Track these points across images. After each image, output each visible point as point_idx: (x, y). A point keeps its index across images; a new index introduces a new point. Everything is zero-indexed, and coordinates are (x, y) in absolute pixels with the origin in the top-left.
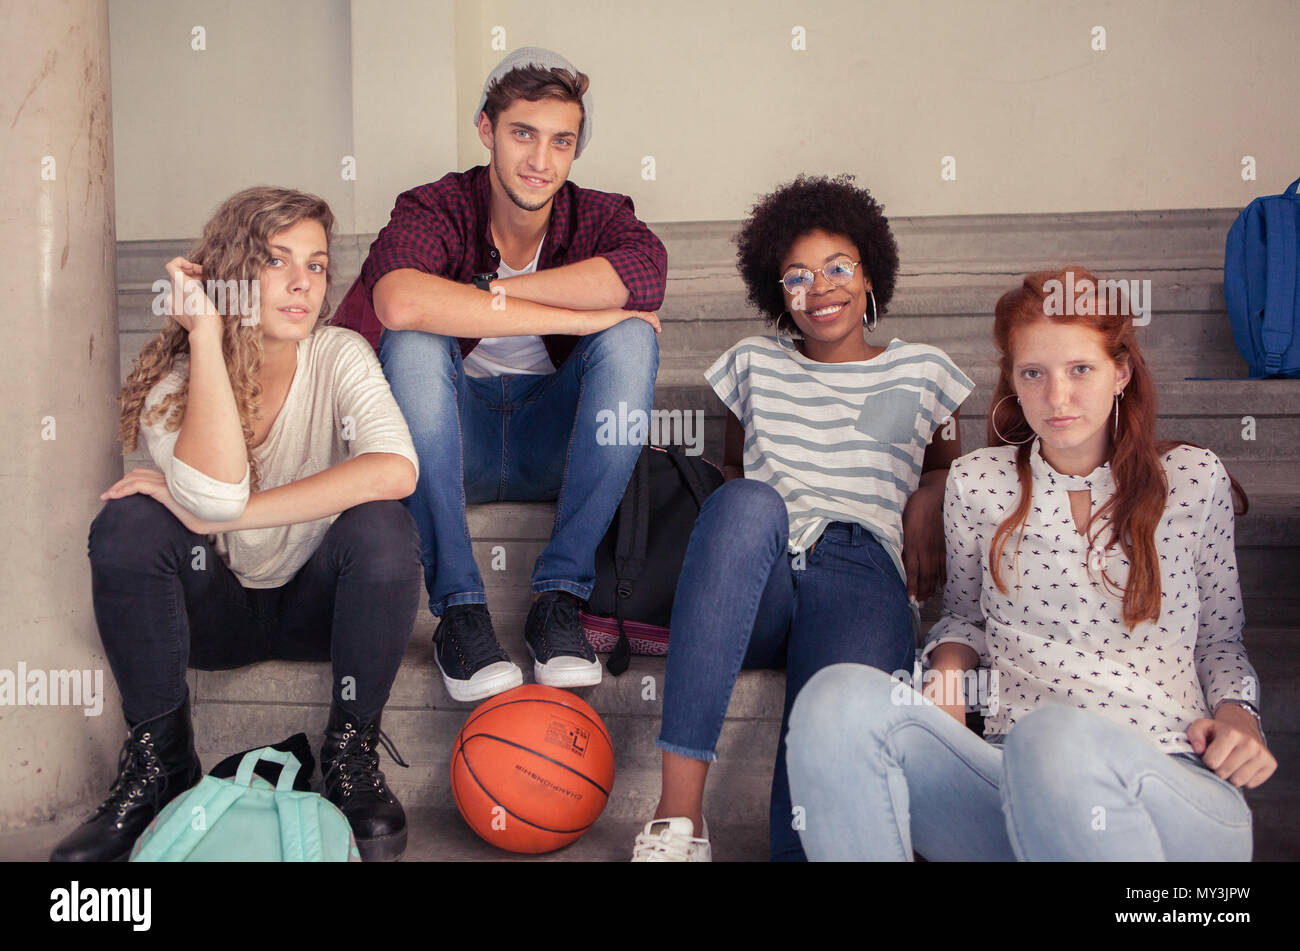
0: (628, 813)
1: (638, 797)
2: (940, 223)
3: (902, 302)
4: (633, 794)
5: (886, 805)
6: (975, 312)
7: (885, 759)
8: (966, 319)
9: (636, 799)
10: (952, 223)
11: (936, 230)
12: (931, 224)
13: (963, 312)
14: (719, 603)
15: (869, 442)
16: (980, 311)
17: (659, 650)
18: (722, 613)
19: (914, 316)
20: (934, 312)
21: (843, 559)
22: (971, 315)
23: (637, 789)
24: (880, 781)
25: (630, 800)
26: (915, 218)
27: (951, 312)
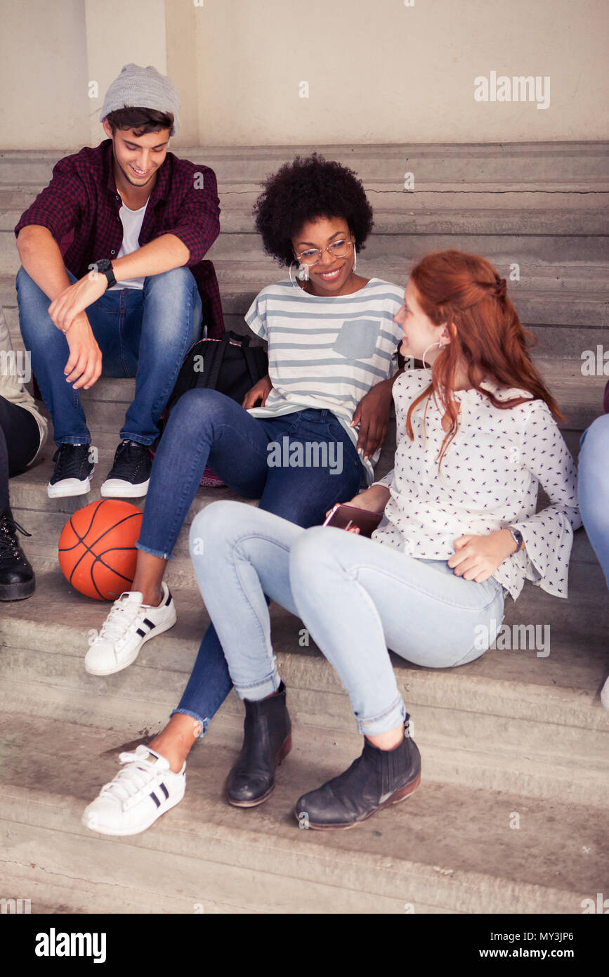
0: (176, 584)
1: (184, 575)
2: (525, 149)
3: (463, 224)
4: (181, 572)
5: (236, 580)
6: (520, 232)
7: (236, 556)
8: (514, 238)
9: (182, 576)
10: (535, 149)
11: (522, 154)
12: (518, 149)
13: (510, 232)
14: (171, 463)
15: (341, 359)
16: (524, 232)
17: (212, 484)
18: (172, 469)
19: (473, 235)
20: (488, 232)
21: (311, 432)
22: (518, 235)
23: (183, 570)
24: (231, 567)
25: (179, 576)
26: (505, 144)
27: (500, 233)
